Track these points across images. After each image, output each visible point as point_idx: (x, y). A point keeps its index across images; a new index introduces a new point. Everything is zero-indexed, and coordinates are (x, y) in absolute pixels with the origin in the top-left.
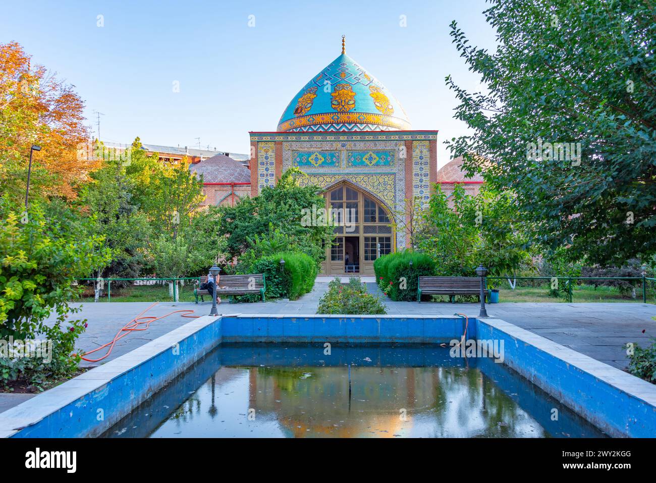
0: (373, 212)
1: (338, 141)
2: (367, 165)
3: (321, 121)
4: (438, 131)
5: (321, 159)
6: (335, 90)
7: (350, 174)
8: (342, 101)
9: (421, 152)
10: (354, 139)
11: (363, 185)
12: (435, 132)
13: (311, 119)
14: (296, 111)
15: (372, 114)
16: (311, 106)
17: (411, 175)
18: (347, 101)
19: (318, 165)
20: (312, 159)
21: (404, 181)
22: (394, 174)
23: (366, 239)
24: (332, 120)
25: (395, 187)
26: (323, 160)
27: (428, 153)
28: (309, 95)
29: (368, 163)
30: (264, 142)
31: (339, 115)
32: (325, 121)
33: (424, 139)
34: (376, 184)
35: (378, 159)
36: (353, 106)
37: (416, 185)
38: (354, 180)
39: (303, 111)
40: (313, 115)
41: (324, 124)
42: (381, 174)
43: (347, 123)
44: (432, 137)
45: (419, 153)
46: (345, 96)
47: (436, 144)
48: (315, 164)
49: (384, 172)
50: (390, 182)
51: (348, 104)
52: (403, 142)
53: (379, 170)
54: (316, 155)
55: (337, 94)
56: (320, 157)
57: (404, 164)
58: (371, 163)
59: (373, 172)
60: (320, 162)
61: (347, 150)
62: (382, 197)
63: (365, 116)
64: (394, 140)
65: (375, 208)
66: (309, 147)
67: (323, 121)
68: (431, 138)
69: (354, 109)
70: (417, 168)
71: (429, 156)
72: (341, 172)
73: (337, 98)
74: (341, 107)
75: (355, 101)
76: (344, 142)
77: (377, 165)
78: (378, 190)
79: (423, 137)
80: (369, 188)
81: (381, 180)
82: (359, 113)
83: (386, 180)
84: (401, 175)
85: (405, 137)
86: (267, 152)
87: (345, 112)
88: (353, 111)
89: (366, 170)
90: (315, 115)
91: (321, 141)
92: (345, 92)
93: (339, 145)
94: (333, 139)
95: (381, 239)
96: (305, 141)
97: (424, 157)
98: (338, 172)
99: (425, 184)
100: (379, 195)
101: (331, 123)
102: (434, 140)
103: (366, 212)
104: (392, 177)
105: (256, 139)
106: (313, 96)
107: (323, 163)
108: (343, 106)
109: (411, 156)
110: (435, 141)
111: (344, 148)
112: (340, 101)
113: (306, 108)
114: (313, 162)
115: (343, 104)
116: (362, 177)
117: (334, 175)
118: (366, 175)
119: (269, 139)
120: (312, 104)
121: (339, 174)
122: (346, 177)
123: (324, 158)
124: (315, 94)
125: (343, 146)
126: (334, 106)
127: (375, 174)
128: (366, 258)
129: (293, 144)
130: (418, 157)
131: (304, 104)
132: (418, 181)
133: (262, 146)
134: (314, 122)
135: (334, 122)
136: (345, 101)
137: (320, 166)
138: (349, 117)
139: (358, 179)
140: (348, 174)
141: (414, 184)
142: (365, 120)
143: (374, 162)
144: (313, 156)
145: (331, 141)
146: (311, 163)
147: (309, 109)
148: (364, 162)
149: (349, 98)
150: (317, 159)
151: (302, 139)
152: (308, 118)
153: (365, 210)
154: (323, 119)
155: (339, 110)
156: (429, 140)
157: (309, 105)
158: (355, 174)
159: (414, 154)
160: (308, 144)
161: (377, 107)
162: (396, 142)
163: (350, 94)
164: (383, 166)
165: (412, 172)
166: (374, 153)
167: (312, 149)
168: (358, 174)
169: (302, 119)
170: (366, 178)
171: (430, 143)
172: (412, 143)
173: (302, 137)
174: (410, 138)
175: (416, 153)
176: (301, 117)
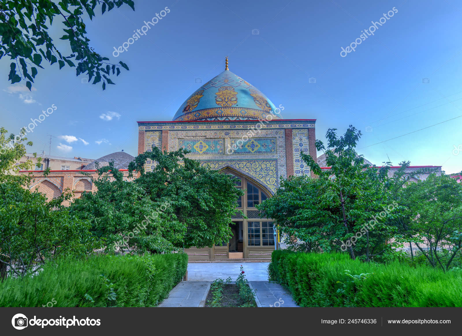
0: (256, 197)
1: (222, 130)
2: (249, 152)
3: (206, 115)
4: (316, 120)
5: (205, 147)
6: (219, 91)
7: (234, 160)
8: (225, 99)
9: (301, 139)
10: (237, 128)
11: (245, 171)
12: (313, 121)
13: (198, 114)
14: (185, 110)
15: (253, 109)
16: (197, 104)
17: (292, 161)
18: (230, 98)
19: (202, 152)
20: (197, 147)
21: (285, 167)
22: (276, 160)
23: (250, 224)
24: (216, 114)
25: (277, 172)
26: (207, 147)
27: (307, 141)
28: (197, 96)
29: (251, 150)
30: (152, 131)
31: (223, 110)
32: (210, 115)
33: (303, 127)
34: (258, 170)
35: (259, 146)
36: (236, 102)
37: (297, 171)
38: (237, 166)
39: (191, 108)
40: (199, 111)
41: (209, 118)
42: (264, 160)
43: (230, 117)
44: (310, 125)
45: (298, 140)
46: (228, 94)
47: (315, 132)
48: (200, 152)
49: (265, 158)
50: (272, 168)
51: (230, 101)
52: (283, 131)
53: (261, 157)
54: (201, 143)
55: (221, 93)
56: (204, 144)
57: (285, 151)
58: (253, 150)
59: (255, 158)
60: (204, 150)
61: (230, 138)
62: (265, 183)
63: (247, 111)
64: (275, 129)
65: (258, 193)
66: (194, 135)
67: (208, 115)
68: (309, 127)
69: (236, 104)
70: (297, 154)
71: (308, 143)
72: (225, 158)
73: (221, 97)
74: (224, 103)
75: (237, 99)
76: (228, 131)
77: (259, 152)
78: (260, 176)
79: (301, 125)
80: (252, 174)
81: (263, 166)
82: (241, 108)
83: (268, 165)
84: (282, 161)
85: (285, 126)
86: (154, 140)
87: (228, 107)
88: (235, 106)
89: (248, 157)
90: (201, 110)
91: (205, 130)
92: (229, 92)
93: (223, 134)
94: (217, 128)
95: (264, 224)
96: (190, 130)
97: (304, 144)
98: (221, 159)
99: (305, 169)
100: (261, 180)
101: (215, 117)
102: (312, 128)
103: (249, 198)
104: (274, 162)
105: (144, 128)
106: (199, 97)
107: (207, 150)
108: (227, 102)
109: (292, 143)
110: (314, 129)
111: (228, 136)
112: (223, 98)
113: (193, 106)
114: (198, 150)
115: (226, 100)
116: (245, 163)
117: (218, 161)
118: (248, 161)
119: (156, 129)
120: (199, 102)
121: (222, 161)
122: (229, 163)
123: (209, 146)
124: (202, 95)
125: (227, 134)
126: (218, 103)
127: (257, 160)
128: (251, 244)
129: (179, 132)
130: (298, 144)
131: (191, 103)
132: (299, 167)
133: (150, 135)
134: (200, 117)
135: (218, 116)
136: (228, 98)
137: (204, 153)
138: (231, 111)
139: (241, 165)
140: (231, 161)
141: (295, 170)
142: (246, 115)
143: (256, 149)
144: (198, 144)
145: (214, 130)
146: (195, 150)
147: (195, 106)
148: (246, 149)
149: (232, 96)
150: (201, 147)
151: (188, 128)
152: (195, 114)
153: (248, 196)
154: (208, 113)
155: (223, 106)
156: (308, 129)
157: (196, 104)
158: (238, 161)
159: (294, 141)
160: (193, 133)
161: (257, 104)
162: (276, 130)
163: (232, 93)
164: (265, 152)
165: (292, 158)
166: (255, 140)
167: (197, 137)
168: (240, 160)
169: (190, 115)
170: (248, 164)
171: (309, 131)
172: (291, 131)
173: (188, 127)
174: (289, 126)
175: (296, 141)
176: (189, 113)
